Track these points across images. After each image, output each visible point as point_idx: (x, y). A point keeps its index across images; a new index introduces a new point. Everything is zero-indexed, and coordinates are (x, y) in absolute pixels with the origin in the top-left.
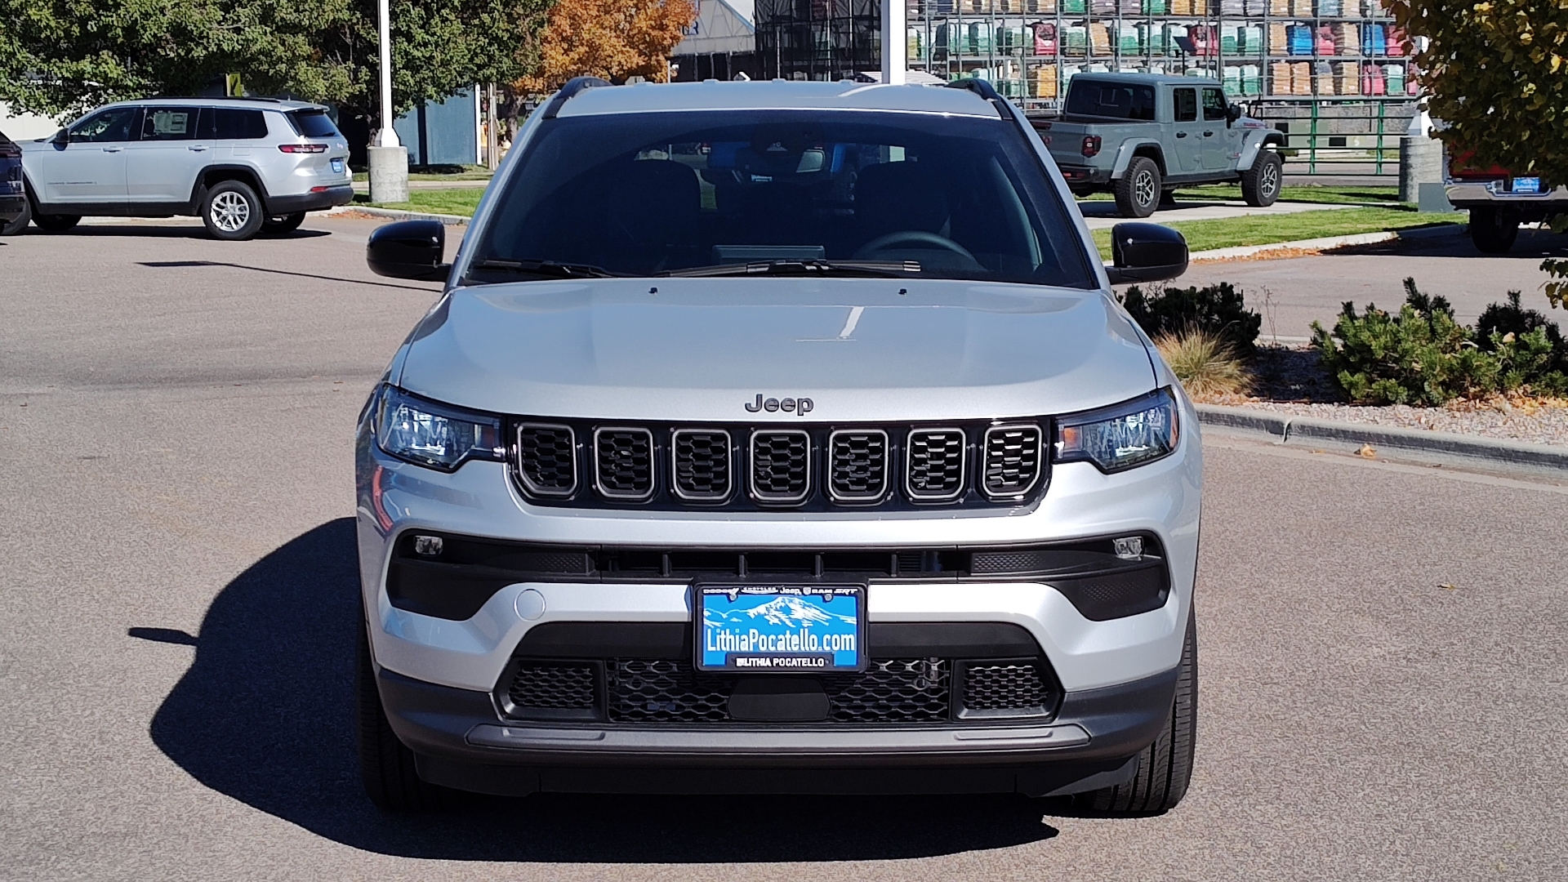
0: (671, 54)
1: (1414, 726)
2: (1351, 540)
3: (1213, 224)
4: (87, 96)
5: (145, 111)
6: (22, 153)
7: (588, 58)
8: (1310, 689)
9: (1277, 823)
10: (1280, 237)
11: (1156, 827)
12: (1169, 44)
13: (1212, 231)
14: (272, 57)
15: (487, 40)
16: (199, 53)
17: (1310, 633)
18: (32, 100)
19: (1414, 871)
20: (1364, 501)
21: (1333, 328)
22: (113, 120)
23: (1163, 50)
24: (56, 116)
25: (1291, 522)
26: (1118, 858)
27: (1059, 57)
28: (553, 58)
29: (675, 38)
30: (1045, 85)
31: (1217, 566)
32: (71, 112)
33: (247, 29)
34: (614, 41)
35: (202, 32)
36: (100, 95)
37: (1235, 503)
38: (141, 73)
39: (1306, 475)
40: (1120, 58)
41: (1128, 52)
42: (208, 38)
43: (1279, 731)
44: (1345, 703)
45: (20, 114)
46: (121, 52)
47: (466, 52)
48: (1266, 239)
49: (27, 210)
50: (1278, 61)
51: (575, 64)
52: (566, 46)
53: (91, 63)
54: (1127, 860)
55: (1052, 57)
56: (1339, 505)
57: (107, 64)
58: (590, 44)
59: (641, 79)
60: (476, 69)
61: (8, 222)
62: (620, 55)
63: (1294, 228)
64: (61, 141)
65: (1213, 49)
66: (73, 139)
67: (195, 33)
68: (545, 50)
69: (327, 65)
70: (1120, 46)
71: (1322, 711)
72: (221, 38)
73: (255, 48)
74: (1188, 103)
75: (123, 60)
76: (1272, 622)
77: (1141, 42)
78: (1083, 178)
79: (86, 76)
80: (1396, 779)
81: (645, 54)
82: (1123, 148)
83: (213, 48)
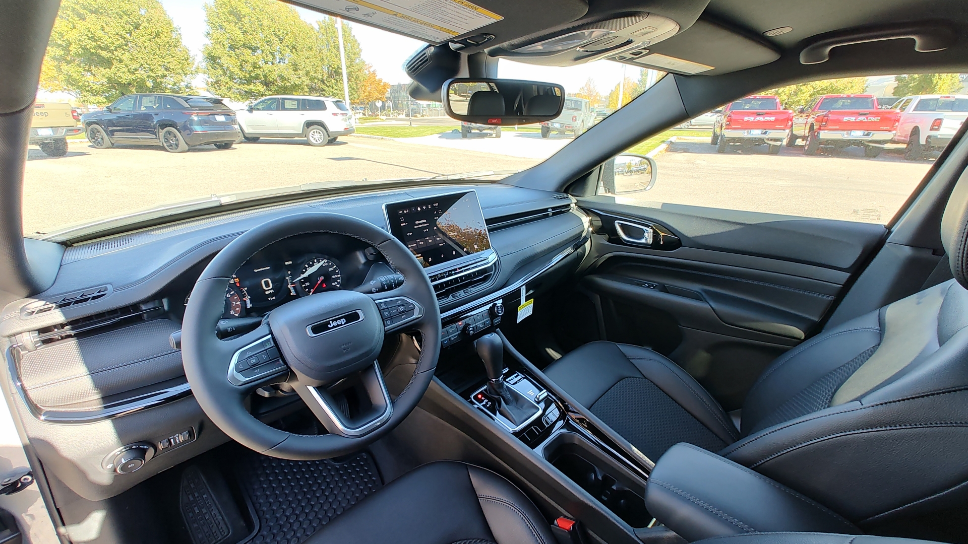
4: (253, 97)
5: (281, 100)
6: (236, 114)
18: (236, 98)
22: (269, 103)
24: (246, 102)
45: (235, 102)
64: (250, 110)
83: (293, 83)
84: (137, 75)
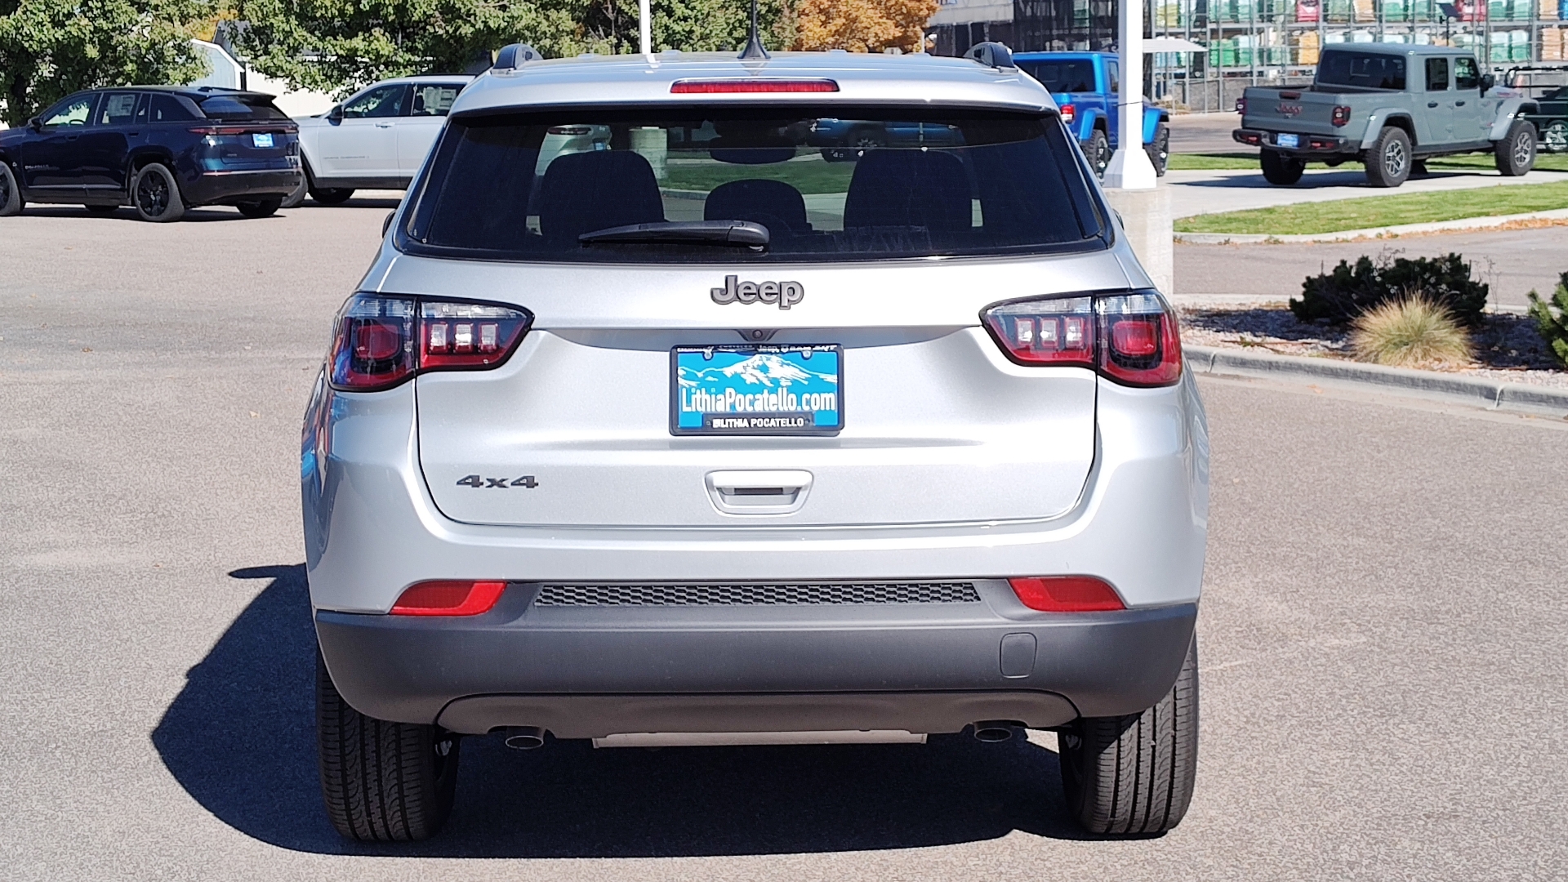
0: (928, 25)
1: (1561, 661)
2: (1541, 498)
3: (1462, 193)
4: (360, 73)
5: (415, 89)
6: (299, 129)
7: (845, 31)
8: (1471, 628)
9: (1415, 740)
10: (1529, 207)
11: (1306, 740)
12: (1435, 10)
13: (1461, 202)
14: (536, 32)
15: (746, 14)
16: (467, 30)
17: (1483, 580)
18: (308, 77)
19: (1531, 780)
20: (1562, 463)
21: (1551, 296)
22: (384, 97)
23: (1429, 16)
24: (331, 93)
25: (1486, 482)
26: (1266, 764)
27: (1322, 24)
28: (811, 31)
29: (931, 9)
30: (1307, 52)
31: (1407, 521)
32: (344, 88)
33: (512, 6)
34: (870, 12)
35: (469, 10)
36: (372, 72)
37: (1437, 464)
38: (412, 50)
39: (1511, 439)
40: (1385, 25)
41: (1392, 19)
42: (476, 16)
43: (1434, 663)
44: (1501, 641)
45: (296, 90)
46: (392, 30)
47: (725, 26)
48: (1515, 209)
49: (304, 184)
50: (1551, 26)
51: (833, 36)
52: (823, 18)
53: (363, 40)
54: (1274, 766)
55: (1314, 24)
56: (1536, 466)
57: (378, 41)
58: (847, 16)
59: (898, 51)
60: (734, 42)
61: (286, 195)
62: (877, 27)
63: (1545, 198)
64: (336, 117)
65: (1480, 14)
66: (347, 115)
67: (462, 11)
68: (803, 22)
69: (590, 40)
70: (1384, 12)
71: (1477, 647)
72: (488, 16)
73: (519, 26)
74: (1441, 72)
75: (394, 37)
76: (1449, 571)
77: (1406, 8)
78: (1332, 148)
79: (359, 53)
80: (1533, 705)
81: (902, 25)
82: (1373, 118)
83: (480, 25)
84: (67, 29)
